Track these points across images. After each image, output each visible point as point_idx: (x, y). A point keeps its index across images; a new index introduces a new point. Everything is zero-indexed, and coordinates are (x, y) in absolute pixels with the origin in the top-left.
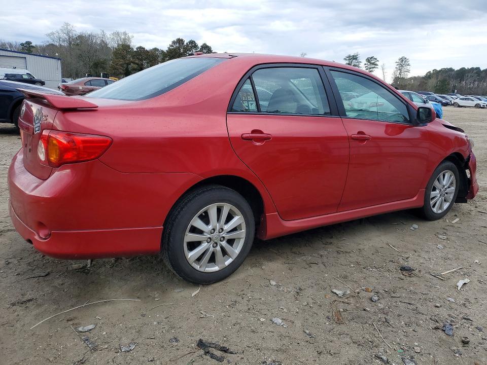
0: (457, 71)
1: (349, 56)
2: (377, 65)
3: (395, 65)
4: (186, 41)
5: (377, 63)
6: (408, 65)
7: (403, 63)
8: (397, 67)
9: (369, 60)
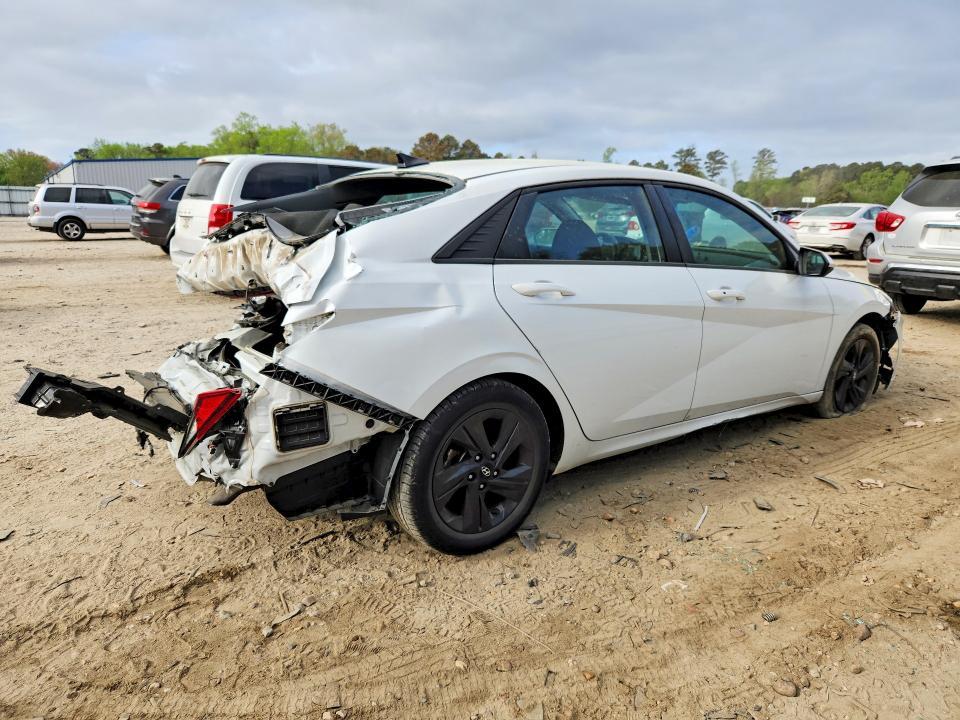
0: (844, 168)
1: (681, 152)
2: (725, 163)
3: (753, 163)
4: (441, 136)
5: (726, 160)
6: (774, 161)
7: (765, 157)
8: (756, 165)
9: (712, 156)
